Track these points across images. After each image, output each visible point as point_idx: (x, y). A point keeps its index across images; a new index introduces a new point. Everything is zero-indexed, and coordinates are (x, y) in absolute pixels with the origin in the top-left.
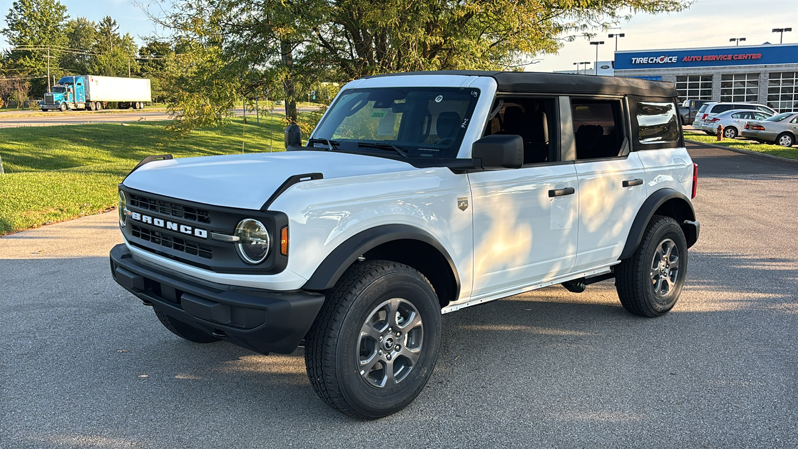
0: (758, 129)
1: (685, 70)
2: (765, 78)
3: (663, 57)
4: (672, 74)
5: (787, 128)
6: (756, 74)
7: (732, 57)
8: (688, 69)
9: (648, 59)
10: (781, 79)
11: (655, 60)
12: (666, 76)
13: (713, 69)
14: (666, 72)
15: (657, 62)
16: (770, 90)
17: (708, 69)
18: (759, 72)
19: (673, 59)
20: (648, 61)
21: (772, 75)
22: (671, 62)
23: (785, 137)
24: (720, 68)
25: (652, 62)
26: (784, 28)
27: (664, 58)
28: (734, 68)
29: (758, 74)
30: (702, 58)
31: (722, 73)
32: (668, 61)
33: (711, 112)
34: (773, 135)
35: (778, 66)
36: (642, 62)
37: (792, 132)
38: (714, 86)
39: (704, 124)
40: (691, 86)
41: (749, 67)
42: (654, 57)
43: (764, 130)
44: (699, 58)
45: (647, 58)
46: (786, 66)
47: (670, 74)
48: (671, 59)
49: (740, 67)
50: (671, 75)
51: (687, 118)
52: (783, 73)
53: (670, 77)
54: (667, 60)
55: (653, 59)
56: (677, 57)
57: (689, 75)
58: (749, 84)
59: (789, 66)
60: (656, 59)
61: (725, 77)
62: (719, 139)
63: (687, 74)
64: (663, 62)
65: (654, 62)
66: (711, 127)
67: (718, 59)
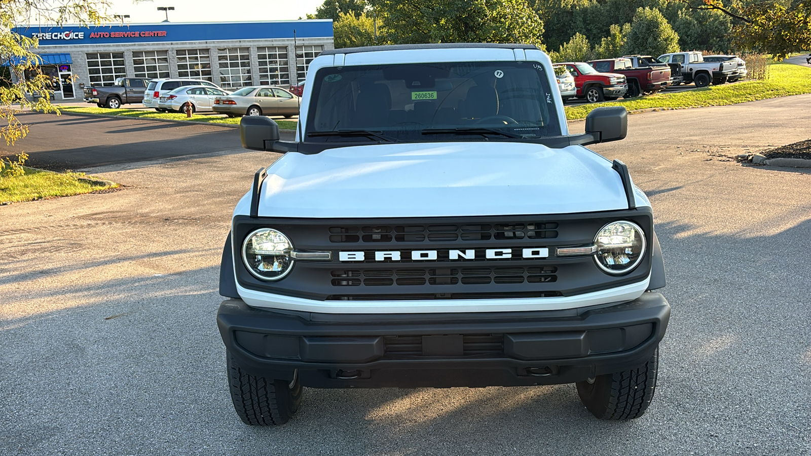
0: (230, 104)
1: (94, 46)
2: (173, 55)
3: (68, 32)
4: (82, 51)
5: (254, 102)
6: (163, 51)
7: (140, 34)
8: (97, 46)
9: (52, 35)
10: (187, 56)
11: (59, 36)
12: (75, 53)
13: (122, 45)
14: (74, 49)
15: (62, 38)
16: (180, 67)
17: (117, 46)
18: (166, 49)
19: (79, 36)
20: (52, 37)
21: (179, 52)
22: (77, 38)
23: (254, 110)
24: (130, 45)
25: (56, 38)
26: (167, 7)
27: (69, 34)
28: (143, 45)
29: (167, 51)
30: (110, 35)
31: (132, 50)
32: (75, 38)
33: (162, 89)
34: (243, 109)
35: (183, 44)
36: (45, 38)
37: (258, 104)
38: (126, 63)
39: (160, 102)
40: (103, 64)
41: (157, 44)
42: (58, 32)
43: (235, 104)
44: (107, 35)
45: (50, 34)
46: (189, 43)
47: (79, 51)
48: (77, 35)
49: (149, 44)
50: (80, 53)
51: (124, 97)
52: (188, 50)
53: (79, 54)
54: (72, 36)
55: (57, 35)
56: (83, 33)
57: (99, 52)
58: (160, 61)
59: (192, 43)
60: (61, 34)
61: (135, 54)
62: (189, 116)
63: (97, 51)
64: (69, 38)
65: (59, 38)
66: (169, 104)
67: (126, 36)
